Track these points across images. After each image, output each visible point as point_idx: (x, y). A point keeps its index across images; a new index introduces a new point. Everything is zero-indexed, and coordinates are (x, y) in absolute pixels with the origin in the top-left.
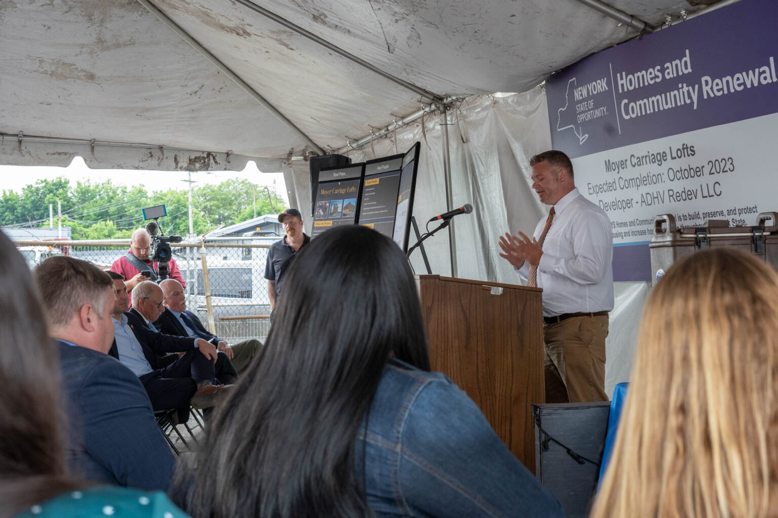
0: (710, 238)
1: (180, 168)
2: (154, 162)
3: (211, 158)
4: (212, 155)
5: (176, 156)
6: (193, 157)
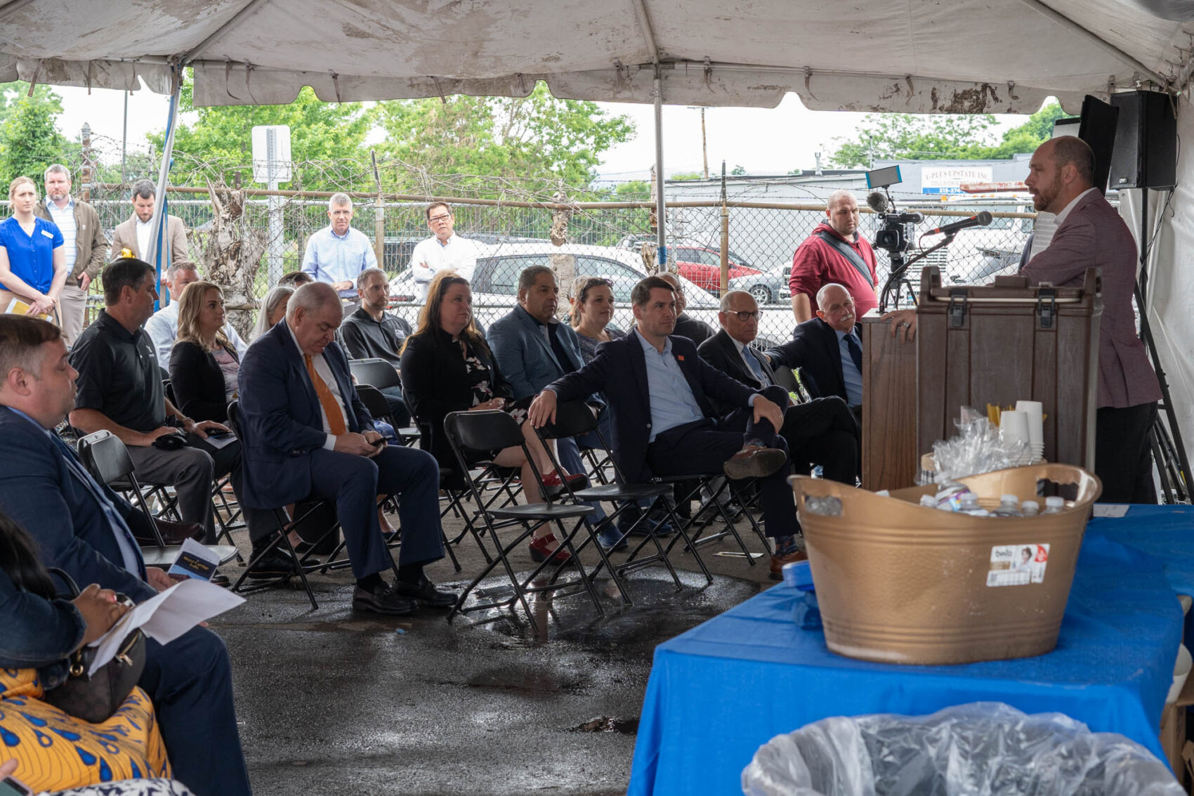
0: (971, 303)
1: (940, 109)
2: (901, 99)
3: (989, 92)
4: (990, 87)
5: (934, 89)
6: (960, 91)
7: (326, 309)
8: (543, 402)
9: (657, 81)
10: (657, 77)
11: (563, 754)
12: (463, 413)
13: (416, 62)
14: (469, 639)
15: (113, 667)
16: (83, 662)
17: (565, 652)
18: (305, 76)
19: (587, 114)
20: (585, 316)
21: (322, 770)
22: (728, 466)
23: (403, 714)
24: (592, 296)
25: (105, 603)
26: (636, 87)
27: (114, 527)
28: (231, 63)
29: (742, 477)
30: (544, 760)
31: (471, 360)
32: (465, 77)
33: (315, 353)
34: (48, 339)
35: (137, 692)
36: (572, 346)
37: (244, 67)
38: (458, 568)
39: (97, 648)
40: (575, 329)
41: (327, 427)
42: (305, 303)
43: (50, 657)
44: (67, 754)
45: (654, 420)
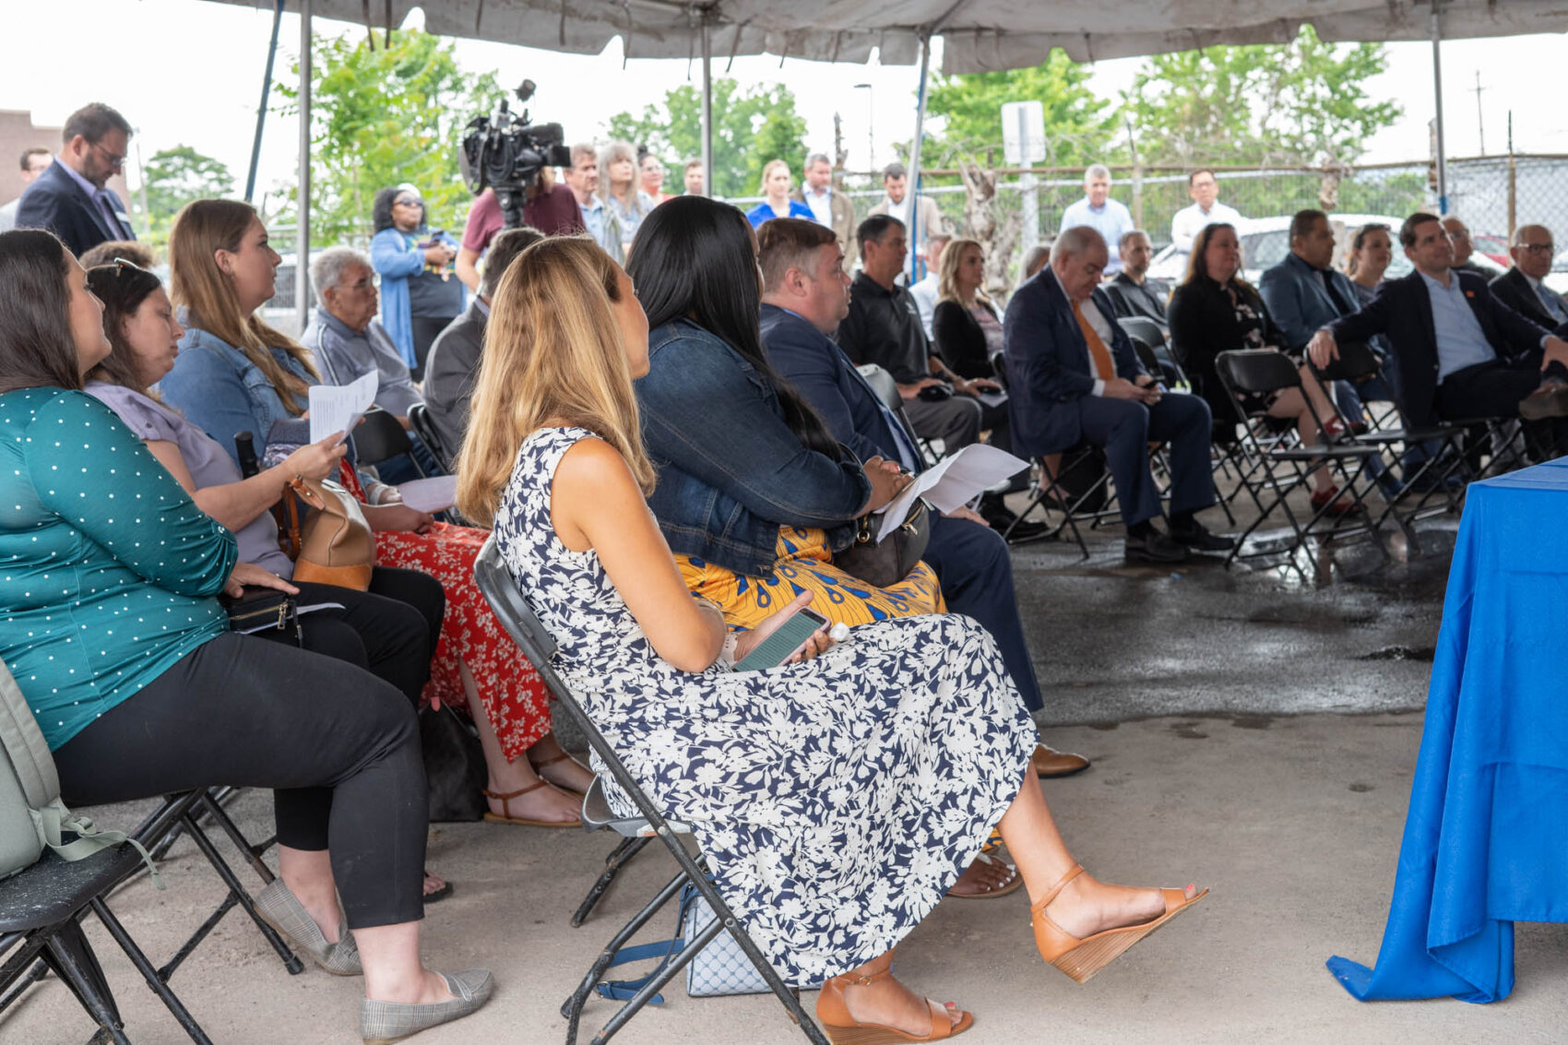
7: (1091, 252)
8: (1319, 343)
9: (1434, 17)
10: (1435, 11)
11: (1354, 678)
12: (1237, 352)
13: (1172, 13)
14: (1247, 583)
15: (899, 536)
16: (868, 529)
17: (1350, 592)
18: (1056, 38)
19: (1351, 99)
20: (1362, 264)
21: (1102, 691)
22: (1523, 406)
23: (1184, 644)
24: (1368, 242)
25: (889, 474)
26: (1412, 25)
27: (891, 427)
28: (980, 30)
29: (1538, 417)
30: (1333, 683)
31: (1241, 307)
32: (1224, 26)
33: (1082, 298)
34: (824, 241)
35: (922, 565)
36: (1350, 293)
37: (992, 33)
38: (1232, 522)
39: (883, 514)
40: (1352, 278)
41: (1095, 373)
42: (1069, 247)
43: (838, 517)
44: (859, 611)
45: (1442, 362)
